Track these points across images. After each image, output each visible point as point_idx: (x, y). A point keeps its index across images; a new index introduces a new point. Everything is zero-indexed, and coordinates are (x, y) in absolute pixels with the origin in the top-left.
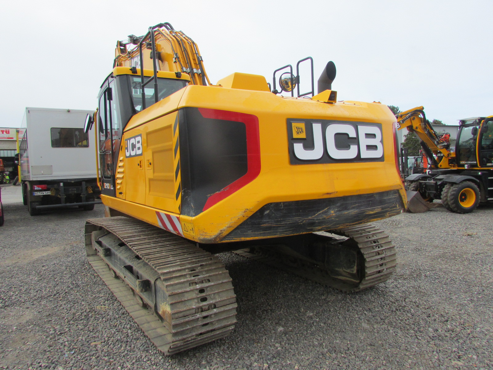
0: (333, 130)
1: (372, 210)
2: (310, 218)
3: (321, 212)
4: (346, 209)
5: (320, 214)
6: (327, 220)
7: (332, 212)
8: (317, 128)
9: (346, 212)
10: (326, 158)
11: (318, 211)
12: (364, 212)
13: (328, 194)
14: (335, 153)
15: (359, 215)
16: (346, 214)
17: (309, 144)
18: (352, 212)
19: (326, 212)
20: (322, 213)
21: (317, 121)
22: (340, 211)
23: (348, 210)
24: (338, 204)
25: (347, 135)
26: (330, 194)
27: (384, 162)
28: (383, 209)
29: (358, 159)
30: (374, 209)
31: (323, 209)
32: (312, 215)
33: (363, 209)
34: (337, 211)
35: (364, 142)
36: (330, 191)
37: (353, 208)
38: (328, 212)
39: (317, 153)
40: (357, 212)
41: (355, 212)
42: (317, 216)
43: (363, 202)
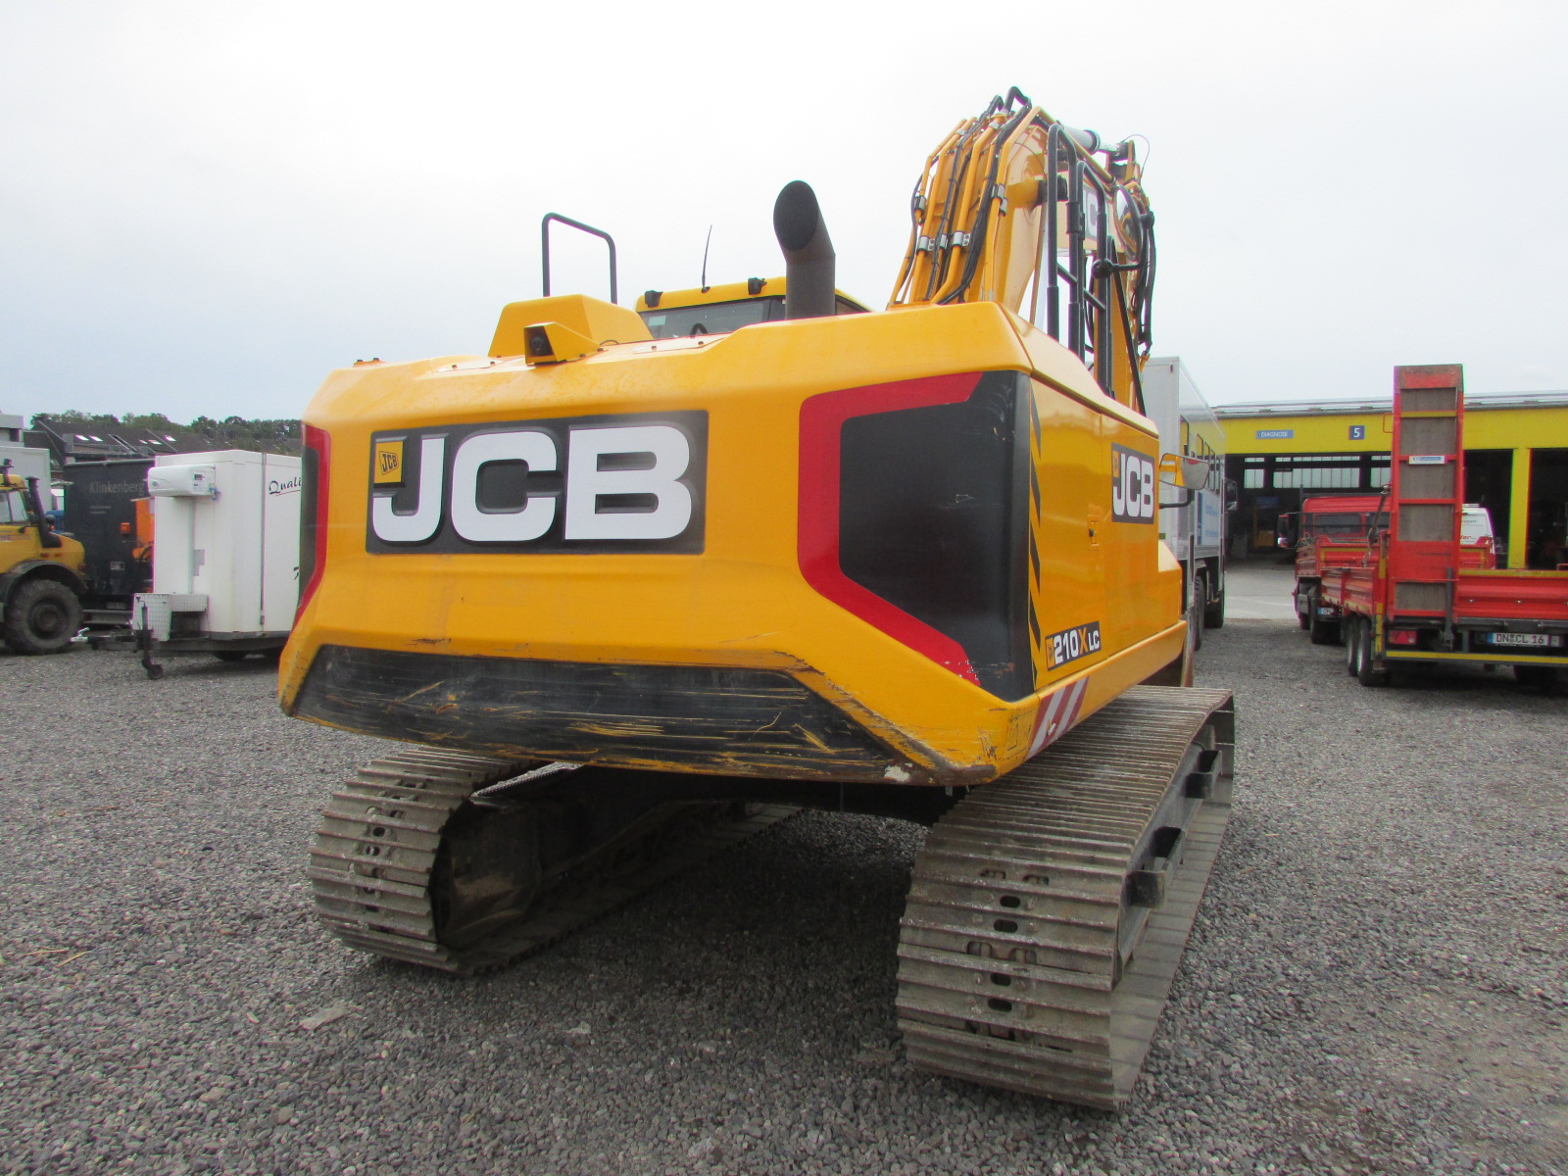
0: (476, 452)
1: (602, 722)
2: (397, 700)
3: (423, 690)
4: (494, 696)
5: (419, 696)
6: (442, 718)
7: (452, 697)
8: (432, 451)
9: (493, 708)
10: (445, 539)
11: (417, 686)
12: (568, 723)
13: (425, 641)
14: (473, 524)
15: (547, 726)
16: (495, 713)
17: (405, 497)
18: (512, 711)
19: (433, 694)
20: (427, 694)
21: (432, 430)
22: (474, 699)
23: (501, 701)
24: (471, 679)
25: (522, 463)
26: (434, 642)
27: (703, 557)
28: (669, 729)
29: (554, 541)
30: (617, 721)
31: (430, 684)
32: (403, 695)
33: (557, 710)
34: (465, 698)
35: (585, 482)
36: (431, 634)
37: (520, 700)
38: (439, 694)
39: (421, 525)
40: (532, 715)
41: (525, 715)
42: (412, 699)
43: (563, 686)
